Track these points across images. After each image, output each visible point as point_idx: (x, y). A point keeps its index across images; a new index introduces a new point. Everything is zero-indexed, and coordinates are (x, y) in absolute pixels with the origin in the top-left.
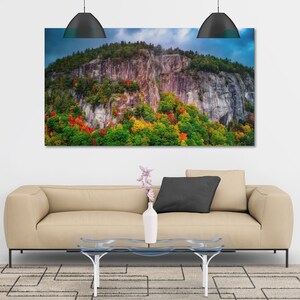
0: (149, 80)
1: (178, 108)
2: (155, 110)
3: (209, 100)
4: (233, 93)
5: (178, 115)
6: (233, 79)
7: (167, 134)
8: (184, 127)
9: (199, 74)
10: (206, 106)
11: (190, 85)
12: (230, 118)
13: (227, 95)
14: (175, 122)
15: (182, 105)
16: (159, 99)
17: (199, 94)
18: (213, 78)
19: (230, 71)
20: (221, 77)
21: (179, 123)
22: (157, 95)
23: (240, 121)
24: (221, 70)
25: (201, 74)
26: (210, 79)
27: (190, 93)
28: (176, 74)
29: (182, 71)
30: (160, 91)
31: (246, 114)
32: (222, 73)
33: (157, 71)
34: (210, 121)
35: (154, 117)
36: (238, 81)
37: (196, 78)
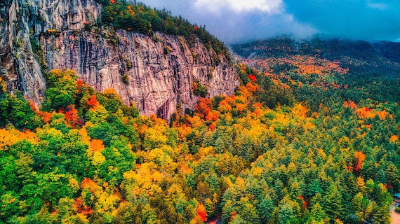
0: (16, 46)
1: (85, 98)
2: (37, 106)
3: (139, 82)
4: (176, 69)
5: (85, 111)
6: (174, 45)
7: (67, 145)
8: (97, 130)
9: (118, 35)
10: (134, 92)
11: (104, 54)
12: (172, 109)
13: (166, 73)
14: (79, 125)
15: (91, 92)
16: (43, 84)
17: (122, 72)
18: (143, 42)
19: (170, 32)
20: (155, 41)
21: (88, 124)
22: (38, 76)
23: (187, 111)
24: (155, 29)
25: (122, 36)
26: (138, 45)
27: (105, 71)
28: (74, 33)
29: (87, 28)
30: (43, 68)
31: (195, 99)
32: (158, 35)
33: (33, 27)
34: (142, 116)
35: (37, 119)
36: (182, 49)
37: (114, 43)
